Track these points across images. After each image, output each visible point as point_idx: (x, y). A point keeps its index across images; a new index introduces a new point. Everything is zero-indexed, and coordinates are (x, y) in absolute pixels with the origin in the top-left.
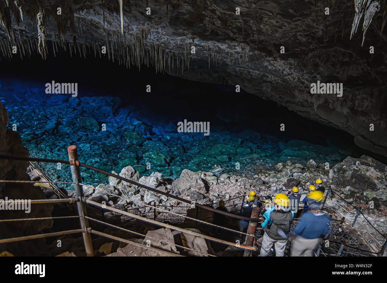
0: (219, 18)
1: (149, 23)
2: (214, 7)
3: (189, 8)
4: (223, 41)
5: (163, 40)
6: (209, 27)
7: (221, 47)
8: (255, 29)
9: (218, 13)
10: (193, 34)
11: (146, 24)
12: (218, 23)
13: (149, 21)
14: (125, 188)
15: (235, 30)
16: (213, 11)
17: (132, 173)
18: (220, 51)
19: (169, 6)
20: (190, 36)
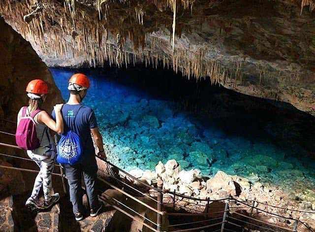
0: (268, 40)
1: (207, 43)
2: (262, 30)
3: (240, 31)
4: (274, 58)
5: (218, 58)
6: (259, 47)
7: (272, 66)
8: (305, 50)
9: (266, 35)
10: (245, 53)
11: (204, 44)
12: (268, 44)
13: (206, 41)
14: (167, 177)
15: (284, 51)
16: (262, 34)
17: (175, 166)
18: (270, 70)
19: (222, 30)
20: (241, 55)
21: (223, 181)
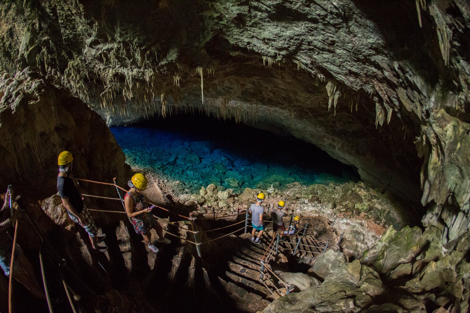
0: (271, 91)
2: (266, 85)
3: (252, 86)
4: (276, 104)
6: (266, 96)
8: (294, 99)
9: (269, 89)
10: (257, 100)
11: (227, 95)
12: (271, 95)
13: (228, 93)
14: (208, 197)
15: (282, 99)
16: (267, 88)
17: (214, 189)
18: (275, 111)
19: (239, 85)
20: (255, 102)
21: (249, 194)
